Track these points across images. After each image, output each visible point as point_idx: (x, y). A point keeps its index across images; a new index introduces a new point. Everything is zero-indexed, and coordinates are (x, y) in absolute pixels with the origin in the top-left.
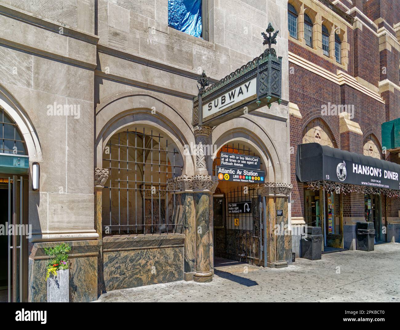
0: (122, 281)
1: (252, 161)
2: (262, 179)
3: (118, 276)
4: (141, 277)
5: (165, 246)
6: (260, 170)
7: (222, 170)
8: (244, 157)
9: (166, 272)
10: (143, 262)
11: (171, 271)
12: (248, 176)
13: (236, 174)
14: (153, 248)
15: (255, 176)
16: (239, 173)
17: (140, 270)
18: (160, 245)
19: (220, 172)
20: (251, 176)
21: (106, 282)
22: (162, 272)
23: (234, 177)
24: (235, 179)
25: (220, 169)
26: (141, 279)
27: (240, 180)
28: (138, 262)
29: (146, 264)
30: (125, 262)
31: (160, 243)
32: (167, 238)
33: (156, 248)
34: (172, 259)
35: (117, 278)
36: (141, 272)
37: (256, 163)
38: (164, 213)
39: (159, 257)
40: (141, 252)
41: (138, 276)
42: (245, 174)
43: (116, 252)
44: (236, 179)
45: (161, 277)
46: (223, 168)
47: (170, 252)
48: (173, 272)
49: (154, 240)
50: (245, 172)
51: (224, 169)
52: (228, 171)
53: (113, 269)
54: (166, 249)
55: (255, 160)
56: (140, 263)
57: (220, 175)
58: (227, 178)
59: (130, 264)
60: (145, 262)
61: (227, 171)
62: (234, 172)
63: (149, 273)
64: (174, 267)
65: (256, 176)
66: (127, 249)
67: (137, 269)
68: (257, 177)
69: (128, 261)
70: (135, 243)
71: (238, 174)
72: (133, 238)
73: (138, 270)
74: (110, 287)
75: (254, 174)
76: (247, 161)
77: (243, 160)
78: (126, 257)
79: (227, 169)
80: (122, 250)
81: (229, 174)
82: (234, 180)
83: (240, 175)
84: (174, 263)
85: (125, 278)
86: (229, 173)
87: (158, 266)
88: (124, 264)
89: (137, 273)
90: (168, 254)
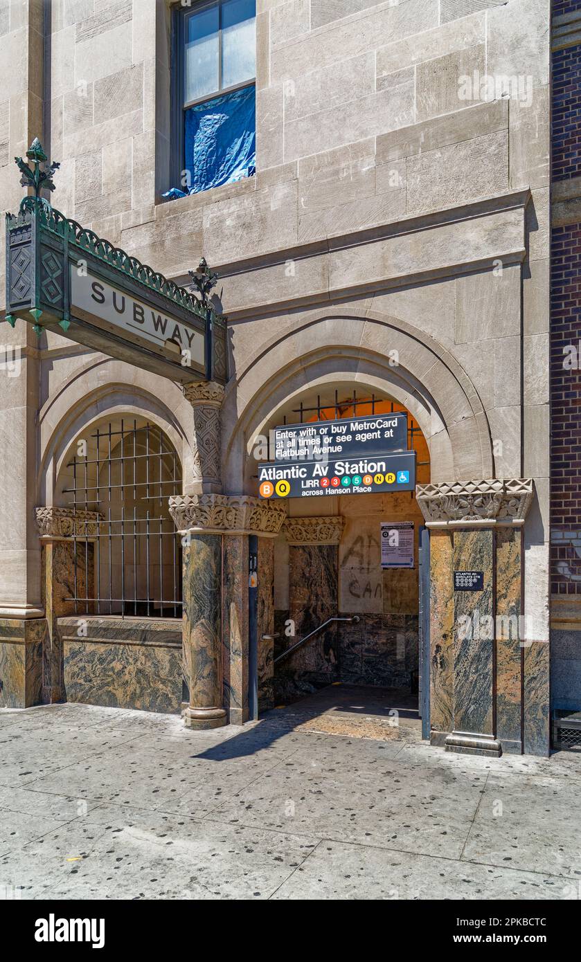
0: (87, 692)
1: (376, 430)
2: (402, 477)
3: (82, 681)
4: (114, 691)
5: (153, 643)
6: (400, 450)
7: (270, 472)
8: (344, 425)
9: (155, 692)
10: (118, 666)
11: (165, 692)
12: (351, 476)
13: (310, 477)
14: (135, 645)
15: (376, 473)
16: (320, 472)
17: (113, 680)
18: (145, 640)
19: (264, 480)
20: (362, 475)
21: (66, 688)
22: (149, 691)
23: (305, 485)
24: (306, 490)
25: (264, 470)
26: (114, 695)
27: (324, 492)
28: (111, 665)
29: (122, 671)
30: (92, 662)
31: (144, 636)
32: (153, 628)
33: (138, 645)
34: (167, 670)
35: (81, 685)
36: (115, 684)
37: (389, 434)
38: (334, 576)
39: (143, 662)
40: (115, 648)
41: (111, 689)
42: (339, 471)
43: (81, 643)
44: (311, 489)
45: (147, 700)
46: (272, 468)
47: (162, 654)
48: (167, 695)
49: (130, 630)
50: (340, 466)
51: (274, 469)
52: (287, 473)
53: (76, 669)
54: (156, 649)
55: (387, 424)
56: (113, 667)
57: (265, 486)
58: (285, 491)
59: (99, 666)
60: (122, 667)
61: (282, 474)
62: (303, 473)
63: (128, 688)
64: (171, 687)
65: (381, 472)
66: (94, 640)
67: (109, 676)
68: (384, 474)
69: (96, 660)
70: (102, 632)
71: (317, 475)
72: (97, 622)
73: (110, 679)
74: (72, 696)
75: (372, 468)
76: (354, 434)
77: (341, 434)
78: (93, 654)
79: (283, 469)
80: (88, 642)
81: (290, 481)
82: (304, 494)
83: (323, 477)
84: (170, 678)
85: (91, 688)
86: (289, 477)
87: (142, 680)
88: (91, 665)
89: (109, 682)
90: (159, 658)
